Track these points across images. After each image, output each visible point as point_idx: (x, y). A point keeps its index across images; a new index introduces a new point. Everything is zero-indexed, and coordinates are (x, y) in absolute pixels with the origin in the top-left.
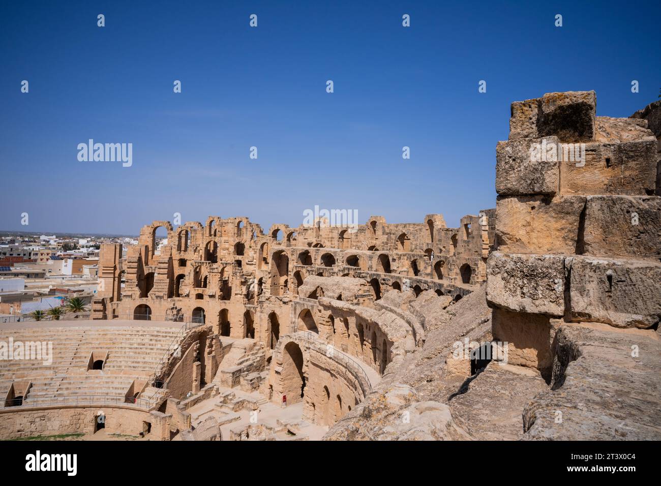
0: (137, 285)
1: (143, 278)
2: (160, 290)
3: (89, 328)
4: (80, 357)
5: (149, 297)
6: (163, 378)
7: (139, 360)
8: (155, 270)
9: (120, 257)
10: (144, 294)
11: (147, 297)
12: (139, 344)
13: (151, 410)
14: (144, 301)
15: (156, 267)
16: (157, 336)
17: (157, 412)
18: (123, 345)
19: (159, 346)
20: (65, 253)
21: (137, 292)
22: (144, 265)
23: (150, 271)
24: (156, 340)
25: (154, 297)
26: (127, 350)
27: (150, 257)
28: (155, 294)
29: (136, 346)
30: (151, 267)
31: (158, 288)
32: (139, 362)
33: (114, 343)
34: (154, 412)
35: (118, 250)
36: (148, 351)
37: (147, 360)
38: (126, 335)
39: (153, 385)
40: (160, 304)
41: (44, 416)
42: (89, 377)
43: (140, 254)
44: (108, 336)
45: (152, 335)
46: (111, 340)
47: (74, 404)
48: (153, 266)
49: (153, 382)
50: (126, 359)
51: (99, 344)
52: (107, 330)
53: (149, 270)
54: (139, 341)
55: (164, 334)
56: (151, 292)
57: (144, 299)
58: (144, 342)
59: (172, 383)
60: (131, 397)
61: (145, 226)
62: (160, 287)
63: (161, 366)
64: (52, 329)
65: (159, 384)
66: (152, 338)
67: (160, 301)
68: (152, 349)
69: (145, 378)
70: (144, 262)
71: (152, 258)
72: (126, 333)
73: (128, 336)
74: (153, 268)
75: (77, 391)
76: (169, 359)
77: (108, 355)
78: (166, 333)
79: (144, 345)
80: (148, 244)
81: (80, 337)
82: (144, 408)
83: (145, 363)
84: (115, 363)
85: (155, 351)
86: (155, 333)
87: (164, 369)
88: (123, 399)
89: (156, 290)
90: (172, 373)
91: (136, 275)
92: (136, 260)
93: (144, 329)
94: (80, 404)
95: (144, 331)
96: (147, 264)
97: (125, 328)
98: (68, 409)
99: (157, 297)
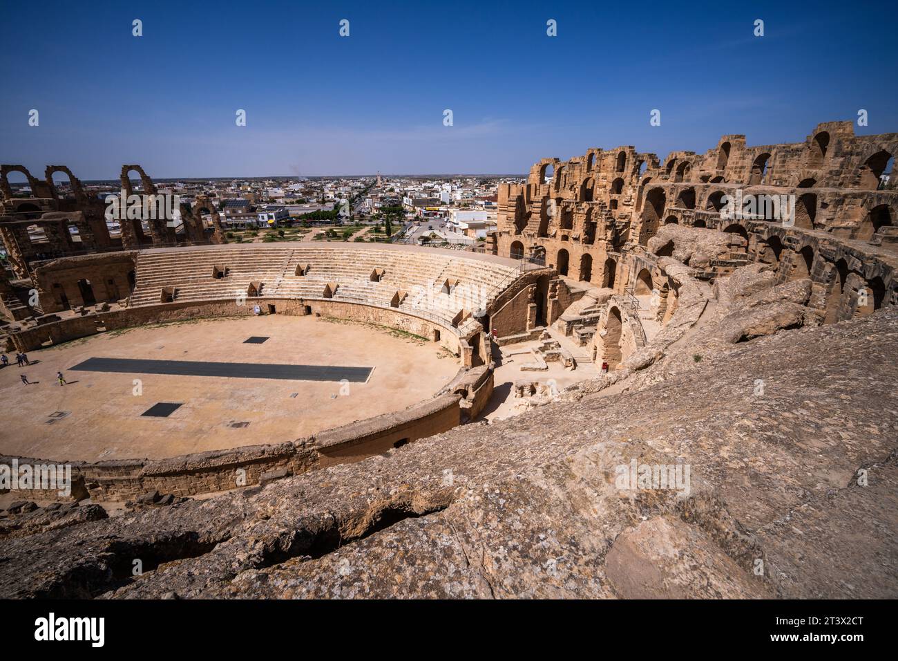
0: (514, 223)
1: (524, 216)
2: (532, 229)
3: (455, 258)
4: (441, 281)
6: (488, 312)
10: (518, 232)
11: (521, 235)
12: (482, 278)
13: (463, 338)
14: (518, 238)
16: (497, 273)
17: (466, 341)
18: (471, 277)
21: (514, 229)
22: (526, 203)
23: (530, 210)
24: (495, 277)
25: (525, 235)
28: (527, 232)
29: (479, 279)
30: (531, 206)
33: (465, 274)
34: (463, 341)
38: (476, 268)
39: (475, 317)
40: (530, 242)
41: (409, 320)
43: (522, 193)
44: (465, 267)
45: (494, 272)
46: (465, 270)
49: (476, 314)
51: (456, 272)
52: (465, 262)
54: (483, 275)
56: (524, 230)
58: (485, 277)
60: (457, 321)
61: (536, 165)
62: (532, 226)
64: (433, 255)
67: (531, 240)
72: (477, 266)
77: (457, 283)
78: (505, 271)
80: (536, 183)
81: (446, 264)
87: (490, 305)
88: (451, 323)
89: (529, 229)
90: (500, 310)
91: (514, 213)
92: (517, 198)
94: (425, 318)
98: (420, 319)
99: (529, 235)
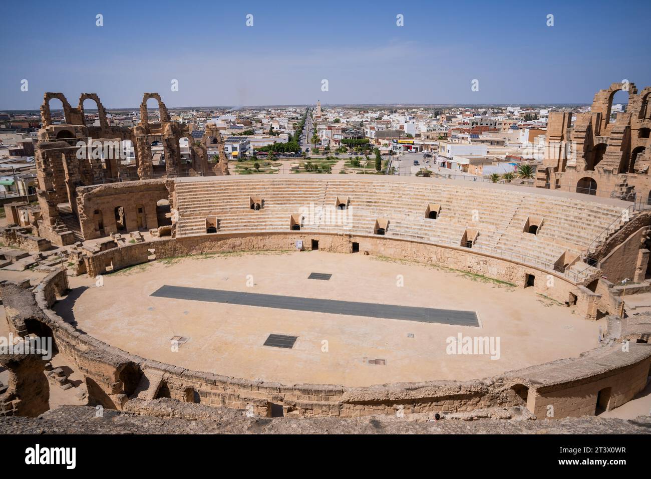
0: (583, 157)
1: (591, 150)
2: (609, 163)
3: (528, 194)
4: (518, 220)
5: (596, 170)
6: (598, 256)
7: (573, 233)
8: (606, 141)
9: (569, 126)
10: (590, 167)
11: (594, 170)
12: (575, 217)
13: (580, 284)
14: (589, 174)
15: (608, 138)
16: (597, 212)
17: (585, 288)
18: (559, 216)
19: (598, 223)
20: (525, 123)
21: (583, 163)
22: (594, 135)
23: (601, 142)
24: (595, 217)
25: (601, 170)
26: (563, 221)
27: (603, 127)
28: (603, 168)
29: (571, 218)
30: (603, 138)
31: (608, 162)
32: (573, 235)
33: (550, 212)
34: (582, 287)
35: (566, 119)
36: (584, 226)
37: (582, 234)
38: (562, 206)
39: (585, 261)
40: (608, 179)
41: (486, 261)
42: (524, 238)
43: (591, 123)
44: (545, 205)
45: (592, 211)
46: (547, 208)
47: (509, 259)
48: (605, 137)
49: (585, 258)
50: (561, 230)
51: (536, 210)
52: (545, 199)
53: (599, 140)
54: (576, 214)
55: (606, 212)
56: (598, 165)
57: (590, 172)
58: (581, 216)
59: (607, 264)
60: (560, 266)
61: (601, 91)
62: (610, 160)
63: (597, 244)
64: (497, 190)
65: (592, 261)
66: (590, 213)
67: (609, 176)
68: (589, 225)
69: (577, 252)
70: (594, 132)
71: (605, 127)
72: (563, 204)
73: (565, 208)
74: (605, 139)
75: (513, 248)
76: (607, 239)
77: (543, 222)
78: (608, 210)
79: (581, 219)
80: (602, 111)
81: (519, 201)
82: (572, 280)
83: (579, 237)
84: (548, 232)
85: (592, 227)
86: (595, 209)
87: (600, 248)
88: (553, 266)
89: (605, 163)
90: (610, 254)
91: (583, 146)
92: (584, 129)
93: (583, 203)
94: (514, 260)
95: (583, 205)
96: (598, 134)
97: (563, 199)
98: (505, 262)
99: (605, 171)
